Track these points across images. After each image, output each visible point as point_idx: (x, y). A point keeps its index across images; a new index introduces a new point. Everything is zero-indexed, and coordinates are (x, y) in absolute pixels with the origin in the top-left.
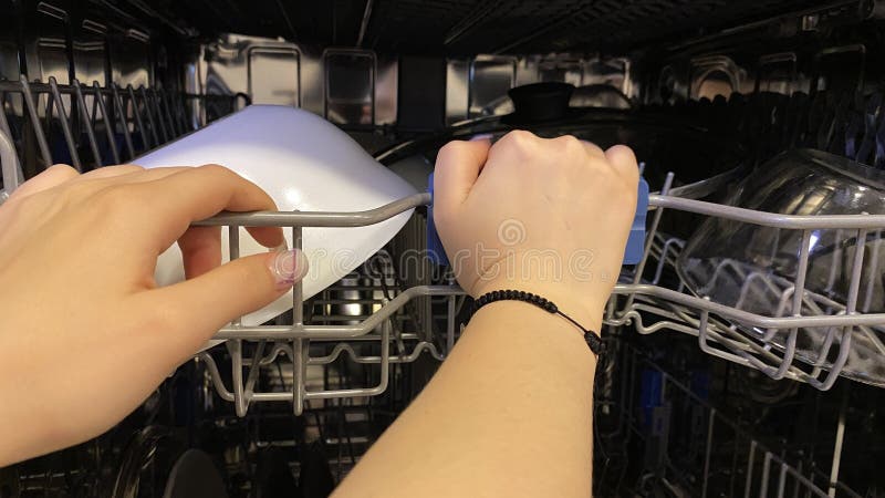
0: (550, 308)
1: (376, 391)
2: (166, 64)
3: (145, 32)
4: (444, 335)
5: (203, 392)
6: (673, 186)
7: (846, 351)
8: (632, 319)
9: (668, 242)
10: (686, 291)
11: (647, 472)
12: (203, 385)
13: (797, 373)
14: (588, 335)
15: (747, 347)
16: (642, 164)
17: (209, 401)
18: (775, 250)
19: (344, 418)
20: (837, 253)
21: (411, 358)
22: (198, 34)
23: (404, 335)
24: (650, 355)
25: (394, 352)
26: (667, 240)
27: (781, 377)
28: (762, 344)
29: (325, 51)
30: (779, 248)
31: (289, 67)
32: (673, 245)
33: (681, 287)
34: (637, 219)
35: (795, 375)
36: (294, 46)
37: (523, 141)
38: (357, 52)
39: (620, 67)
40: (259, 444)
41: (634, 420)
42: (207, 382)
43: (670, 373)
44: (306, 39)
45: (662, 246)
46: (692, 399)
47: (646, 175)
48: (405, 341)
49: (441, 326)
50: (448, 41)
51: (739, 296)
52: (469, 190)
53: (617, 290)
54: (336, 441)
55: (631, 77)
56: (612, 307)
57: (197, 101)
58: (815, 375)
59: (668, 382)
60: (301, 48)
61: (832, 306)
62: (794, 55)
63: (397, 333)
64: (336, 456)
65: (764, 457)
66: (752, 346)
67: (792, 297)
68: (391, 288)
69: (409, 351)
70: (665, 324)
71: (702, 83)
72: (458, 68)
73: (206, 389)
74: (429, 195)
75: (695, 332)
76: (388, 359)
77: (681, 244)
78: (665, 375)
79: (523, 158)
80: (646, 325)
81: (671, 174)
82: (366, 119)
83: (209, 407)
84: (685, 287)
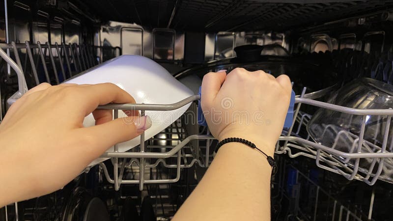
0: (252, 146)
1: (175, 180)
2: (86, 34)
3: (78, 21)
4: (204, 156)
5: (98, 174)
6: (306, 93)
7: (381, 167)
8: (287, 151)
9: (304, 116)
10: (310, 140)
11: (289, 214)
12: (98, 171)
13: (359, 177)
14: (269, 158)
15: (337, 164)
16: (293, 83)
17: (101, 178)
18: (350, 122)
19: (159, 187)
20: (378, 124)
21: (190, 166)
22: (100, 22)
23: (187, 155)
24: (292, 163)
25: (182, 163)
26: (303, 114)
27: (352, 179)
28: (344, 164)
29: (154, 30)
30: (352, 121)
31: (138, 36)
32: (306, 117)
33: (308, 138)
34: (290, 108)
35: (358, 178)
36: (140, 27)
37: (241, 72)
38: (168, 29)
39: (281, 37)
40: (122, 197)
41: (284, 191)
42: (100, 170)
43: (300, 171)
44: (146, 24)
45: (301, 117)
46: (310, 182)
47: (294, 88)
48: (187, 158)
49: (203, 151)
50: (207, 26)
51: (334, 142)
52: (217, 94)
53: (281, 138)
54: (154, 197)
55: (285, 41)
56: (278, 145)
57: (99, 49)
58: (367, 178)
59: (299, 174)
60: (143, 27)
61: (375, 147)
62: (355, 34)
63: (184, 155)
64: (154, 203)
65: (340, 207)
66: (339, 164)
67: (358, 142)
68: (180, 128)
69: (189, 163)
70: (301, 153)
71: (316, 44)
72: (210, 37)
73: (99, 173)
74: (199, 96)
75: (315, 157)
76: (180, 166)
77: (309, 117)
78: (298, 171)
79: (241, 80)
80: (293, 153)
81: (305, 88)
82: (170, 57)
83: (101, 181)
84: (310, 137)
